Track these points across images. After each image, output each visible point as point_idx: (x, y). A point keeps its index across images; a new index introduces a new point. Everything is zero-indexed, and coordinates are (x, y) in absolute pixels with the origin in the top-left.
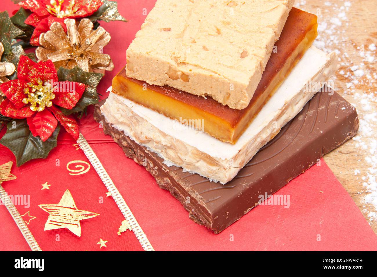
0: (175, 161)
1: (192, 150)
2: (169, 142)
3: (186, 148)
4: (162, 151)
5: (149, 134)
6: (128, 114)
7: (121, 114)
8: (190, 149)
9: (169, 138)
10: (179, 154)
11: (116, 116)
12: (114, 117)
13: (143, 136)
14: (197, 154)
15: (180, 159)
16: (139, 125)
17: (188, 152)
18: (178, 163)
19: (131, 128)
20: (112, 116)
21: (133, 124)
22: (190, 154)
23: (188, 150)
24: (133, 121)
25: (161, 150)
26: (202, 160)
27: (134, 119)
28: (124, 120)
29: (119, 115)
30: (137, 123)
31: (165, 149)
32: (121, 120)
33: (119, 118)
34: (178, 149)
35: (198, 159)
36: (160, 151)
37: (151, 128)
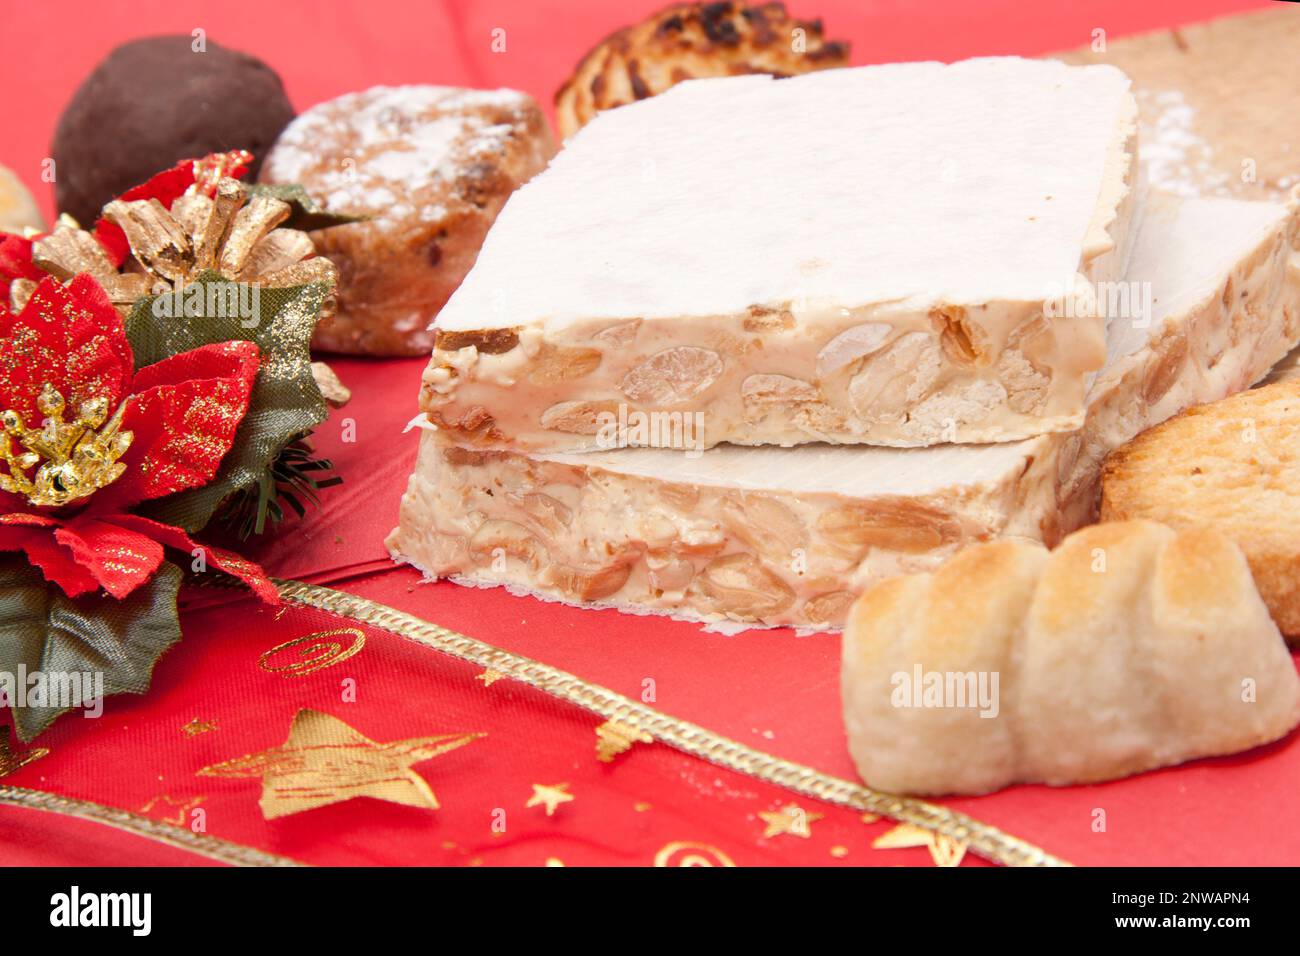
0: (756, 606)
1: (821, 517)
2: (714, 525)
3: (795, 516)
4: (689, 593)
5: (618, 528)
6: (514, 493)
7: (481, 511)
8: (812, 514)
9: (709, 505)
10: (766, 561)
11: (464, 525)
12: (454, 535)
13: (597, 551)
14: (845, 529)
15: (778, 582)
16: (568, 526)
17: (805, 535)
18: (769, 608)
19: (533, 561)
20: (444, 533)
21: (542, 531)
22: (816, 540)
23: (805, 525)
24: (538, 515)
25: (685, 589)
26: (873, 551)
27: (540, 504)
28: (498, 532)
29: (477, 520)
30: (556, 520)
31: (699, 578)
32: (486, 535)
33: (478, 530)
34: (758, 539)
35: (855, 548)
36: (679, 596)
37: (627, 497)
